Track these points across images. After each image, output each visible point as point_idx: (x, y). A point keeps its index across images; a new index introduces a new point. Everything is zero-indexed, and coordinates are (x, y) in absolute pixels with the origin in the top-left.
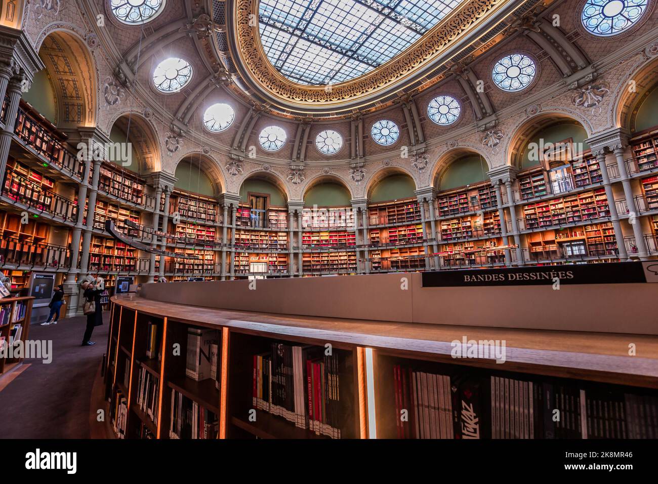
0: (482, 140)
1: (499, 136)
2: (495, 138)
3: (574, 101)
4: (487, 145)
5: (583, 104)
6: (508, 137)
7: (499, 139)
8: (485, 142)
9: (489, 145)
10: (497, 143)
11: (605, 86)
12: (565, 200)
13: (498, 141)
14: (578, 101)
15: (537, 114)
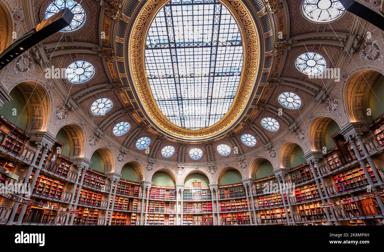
0: (58, 107)
1: (64, 116)
2: (63, 115)
3: (90, 137)
4: (57, 113)
5: (90, 141)
6: (66, 122)
7: (63, 118)
8: (58, 110)
9: (57, 114)
10: (60, 119)
11: (97, 142)
12: (49, 179)
13: (62, 118)
14: (91, 138)
15: (81, 127)
